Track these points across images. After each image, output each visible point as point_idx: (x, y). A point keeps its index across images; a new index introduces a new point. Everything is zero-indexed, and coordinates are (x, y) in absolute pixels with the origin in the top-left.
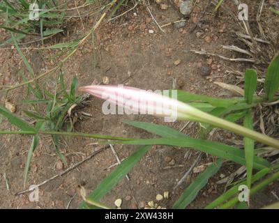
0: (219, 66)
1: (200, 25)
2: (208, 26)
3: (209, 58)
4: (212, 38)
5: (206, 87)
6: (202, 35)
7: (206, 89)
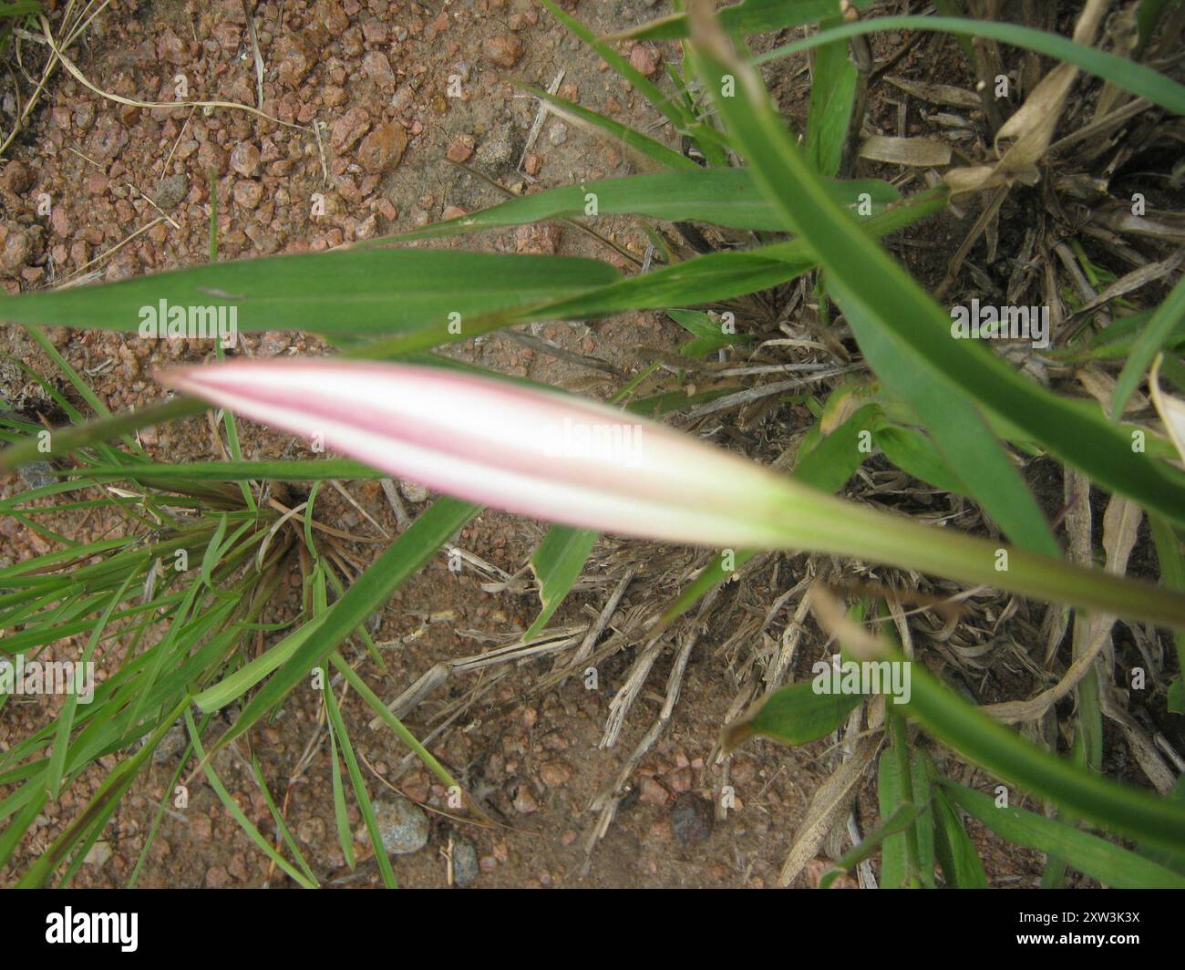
0: (682, 761)
1: (484, 790)
2: (495, 761)
3: (636, 790)
4: (553, 756)
5: (761, 828)
6: (531, 789)
7: (772, 827)
